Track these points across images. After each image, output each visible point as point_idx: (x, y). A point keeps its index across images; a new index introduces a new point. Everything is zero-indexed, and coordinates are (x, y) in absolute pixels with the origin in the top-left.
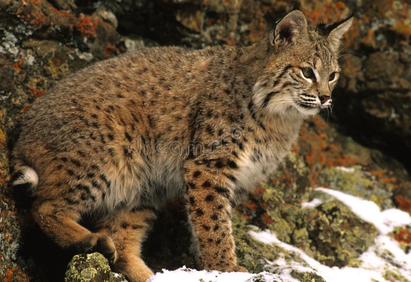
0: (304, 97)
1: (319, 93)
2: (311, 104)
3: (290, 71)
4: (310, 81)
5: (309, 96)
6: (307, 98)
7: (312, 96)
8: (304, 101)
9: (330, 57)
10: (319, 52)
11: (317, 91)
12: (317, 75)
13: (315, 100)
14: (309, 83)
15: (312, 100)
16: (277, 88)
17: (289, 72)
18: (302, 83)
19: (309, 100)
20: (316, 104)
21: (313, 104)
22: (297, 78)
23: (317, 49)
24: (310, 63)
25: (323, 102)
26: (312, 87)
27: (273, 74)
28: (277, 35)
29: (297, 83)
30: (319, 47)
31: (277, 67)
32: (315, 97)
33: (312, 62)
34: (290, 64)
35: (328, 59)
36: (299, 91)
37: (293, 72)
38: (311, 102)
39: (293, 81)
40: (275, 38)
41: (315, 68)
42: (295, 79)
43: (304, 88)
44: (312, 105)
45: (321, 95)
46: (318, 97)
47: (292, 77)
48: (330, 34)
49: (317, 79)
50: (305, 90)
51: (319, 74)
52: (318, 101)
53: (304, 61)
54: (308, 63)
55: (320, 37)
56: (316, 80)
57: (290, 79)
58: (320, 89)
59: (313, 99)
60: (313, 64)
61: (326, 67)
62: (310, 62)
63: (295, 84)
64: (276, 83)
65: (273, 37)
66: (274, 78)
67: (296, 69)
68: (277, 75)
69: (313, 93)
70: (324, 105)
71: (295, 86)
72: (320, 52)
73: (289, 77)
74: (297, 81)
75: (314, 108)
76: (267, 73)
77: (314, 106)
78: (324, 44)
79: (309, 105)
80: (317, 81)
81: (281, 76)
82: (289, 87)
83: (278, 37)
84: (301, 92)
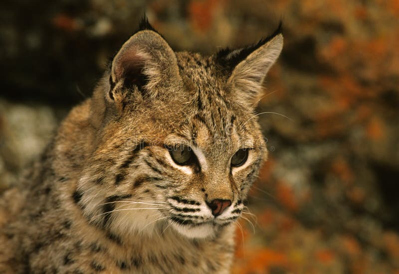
0: (175, 203)
1: (206, 195)
2: (190, 216)
3: (144, 153)
4: (187, 171)
5: (185, 202)
6: (182, 206)
7: (193, 203)
8: (175, 212)
9: (228, 120)
10: (205, 112)
11: (203, 190)
12: (202, 159)
13: (199, 210)
14: (184, 175)
15: (193, 210)
16: (124, 188)
17: (141, 157)
18: (170, 176)
19: (186, 210)
20: (202, 218)
21: (197, 217)
22: (159, 167)
23: (200, 106)
24: (183, 136)
25: (217, 211)
26: (191, 184)
27: (112, 162)
28: (117, 81)
29: (160, 176)
30: (205, 101)
31: (117, 147)
32: (198, 204)
33: (187, 132)
34: (142, 141)
35: (224, 125)
36: (166, 193)
37: (151, 155)
38: (189, 214)
39: (152, 174)
40: (112, 87)
41: (195, 144)
42: (155, 170)
43: (176, 186)
44: (193, 219)
45: (210, 198)
46: (204, 204)
47: (149, 164)
48: (234, 72)
49: (203, 167)
50: (178, 190)
51: (206, 156)
52: (205, 211)
53: (173, 132)
54: (179, 135)
55: (212, 79)
56: (200, 168)
57: (145, 170)
58: (209, 187)
59: (195, 207)
60: (190, 138)
61: (219, 142)
62: (183, 132)
63: (156, 179)
64: (119, 179)
65: (109, 86)
66: (114, 170)
67: (156, 149)
68: (119, 163)
69: (194, 195)
70: (220, 217)
71: (157, 183)
72: (207, 113)
73: (144, 165)
74: (160, 172)
75: (199, 224)
76: (100, 160)
77: (199, 221)
78: (219, 94)
79: (186, 219)
80: (203, 170)
81: (126, 165)
82: (146, 186)
83: (119, 84)
84: (171, 193)
